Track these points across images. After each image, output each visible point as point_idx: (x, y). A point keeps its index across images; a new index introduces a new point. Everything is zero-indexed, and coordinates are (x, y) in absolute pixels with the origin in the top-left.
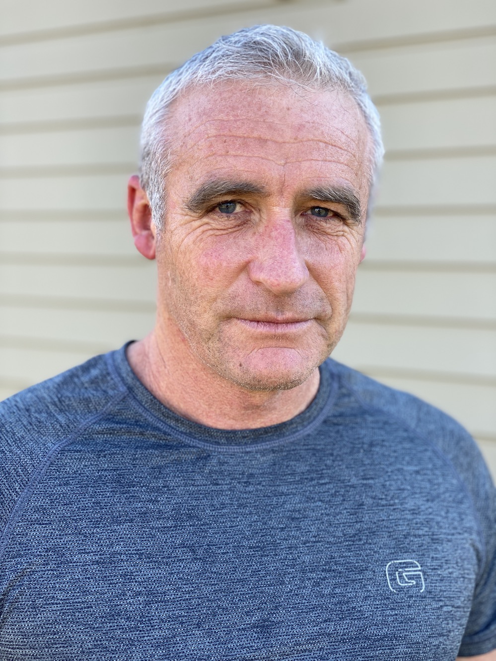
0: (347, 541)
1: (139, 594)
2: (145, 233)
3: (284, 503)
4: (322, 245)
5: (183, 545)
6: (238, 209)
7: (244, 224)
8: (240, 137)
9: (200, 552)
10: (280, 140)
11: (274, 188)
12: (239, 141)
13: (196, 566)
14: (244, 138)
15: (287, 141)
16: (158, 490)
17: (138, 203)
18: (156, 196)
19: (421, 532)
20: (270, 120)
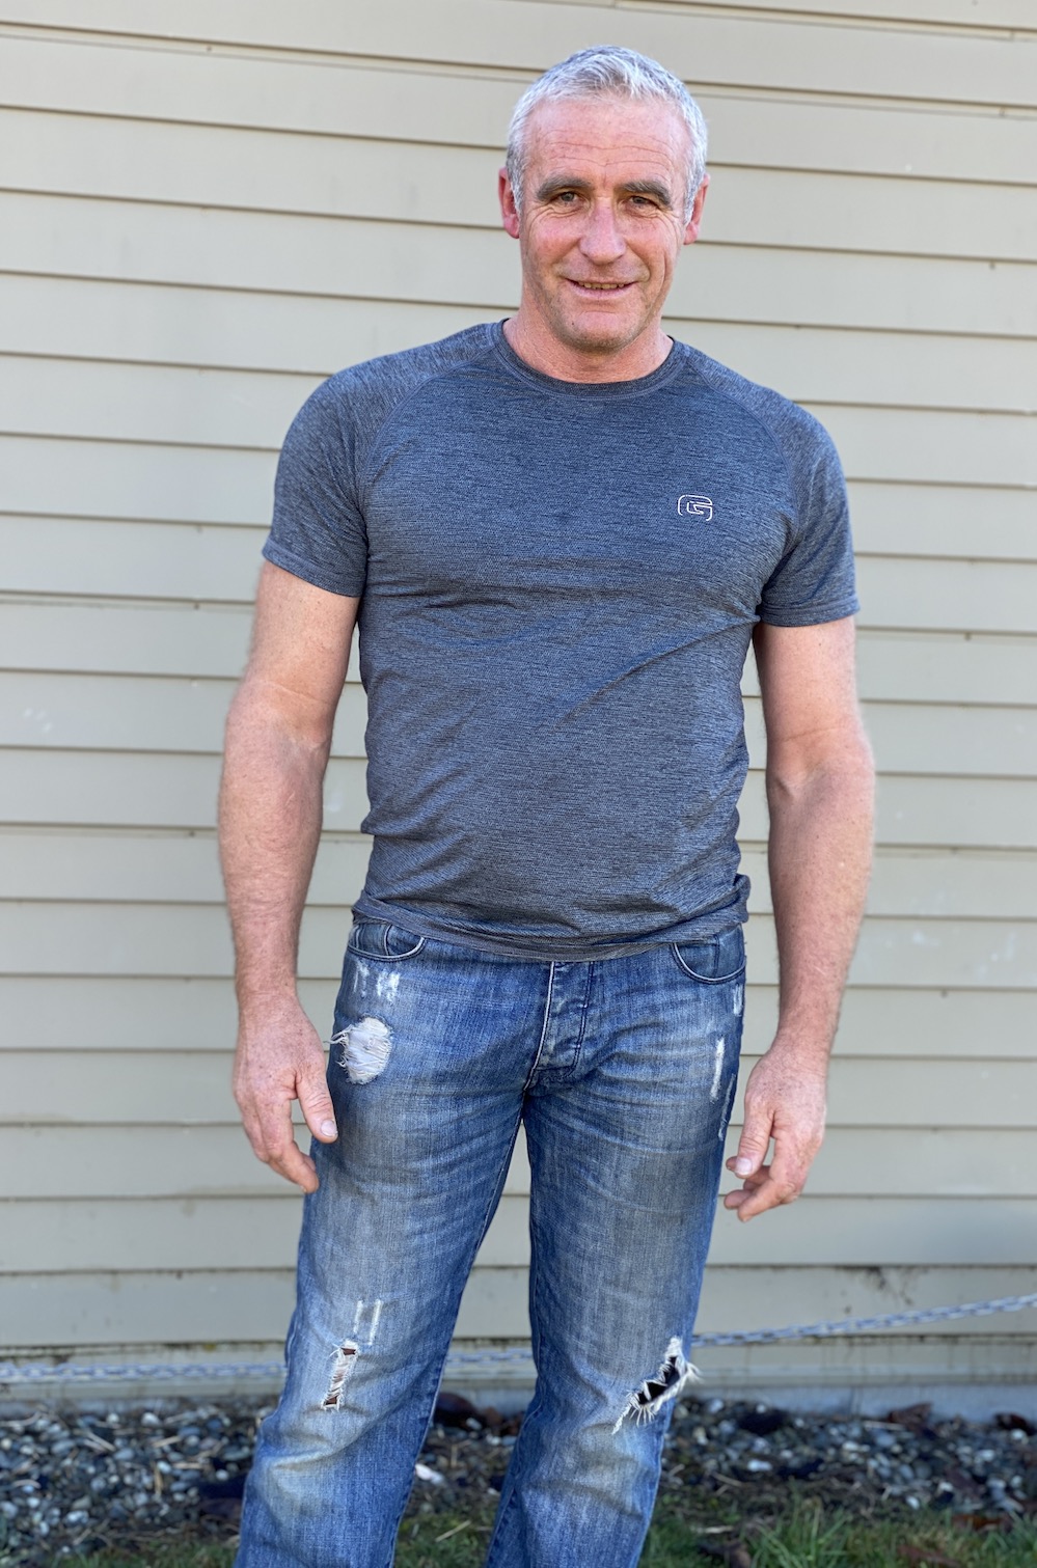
2: (512, 216)
3: (604, 440)
4: (639, 225)
5: (511, 454)
6: (576, 198)
7: (577, 210)
9: (524, 462)
10: (603, 146)
11: (598, 183)
12: (573, 148)
13: (519, 469)
15: (608, 147)
16: (500, 415)
17: (507, 191)
18: (517, 187)
19: (721, 480)
20: (595, 131)
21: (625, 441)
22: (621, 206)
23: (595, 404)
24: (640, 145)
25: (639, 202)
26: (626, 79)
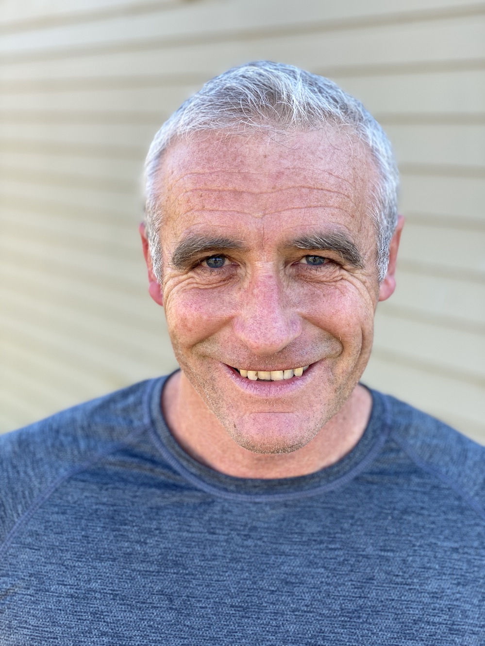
0: (343, 616)
1: (104, 634)
5: (161, 592)
7: (230, 279)
8: (215, 191)
10: (256, 190)
11: (253, 242)
12: (215, 194)
14: (220, 191)
15: (264, 191)
20: (245, 170)
21: (311, 564)
22: (291, 270)
23: (273, 506)
24: (311, 183)
25: (314, 263)
26: (284, 96)
